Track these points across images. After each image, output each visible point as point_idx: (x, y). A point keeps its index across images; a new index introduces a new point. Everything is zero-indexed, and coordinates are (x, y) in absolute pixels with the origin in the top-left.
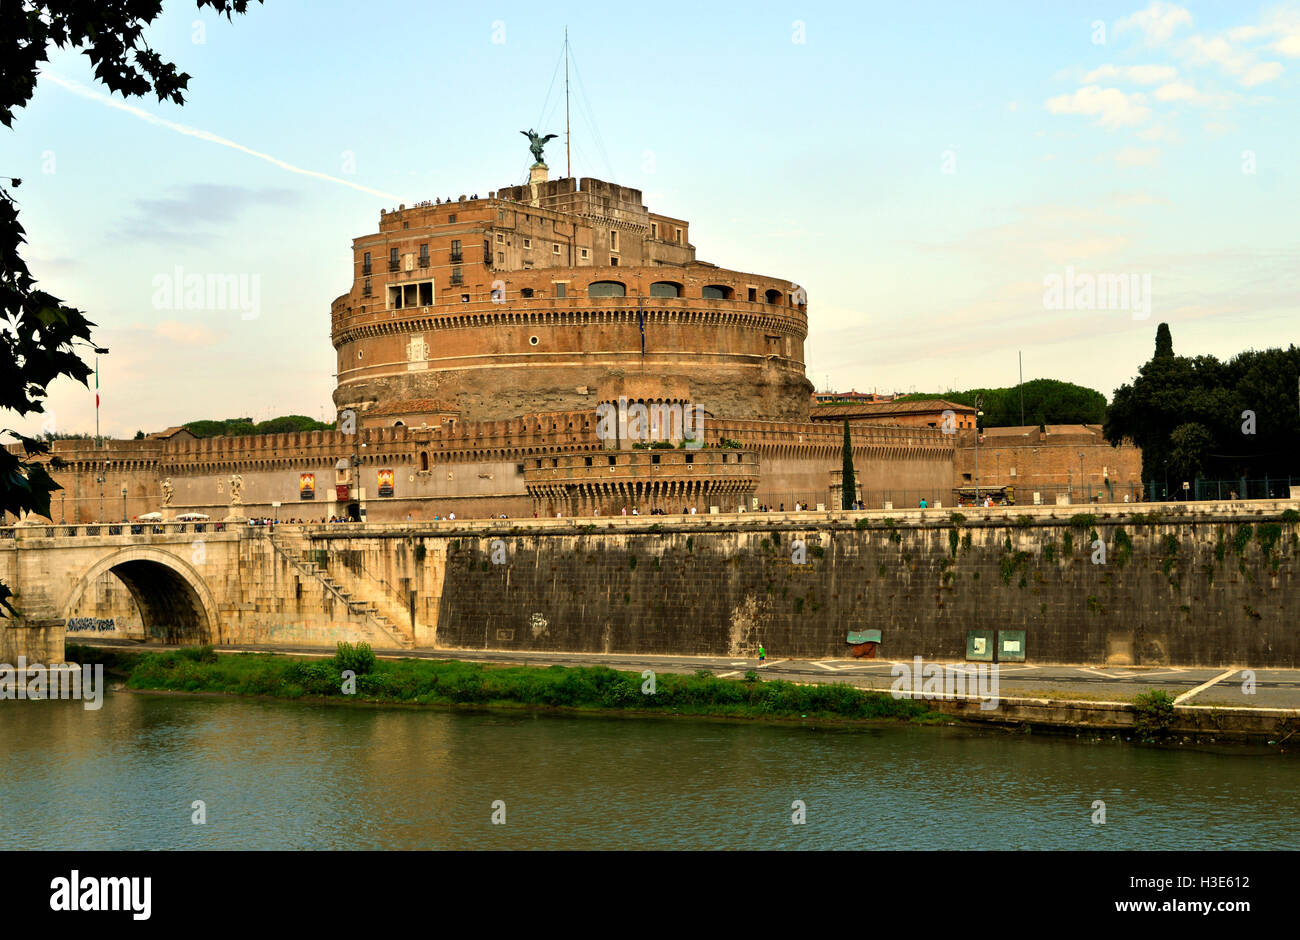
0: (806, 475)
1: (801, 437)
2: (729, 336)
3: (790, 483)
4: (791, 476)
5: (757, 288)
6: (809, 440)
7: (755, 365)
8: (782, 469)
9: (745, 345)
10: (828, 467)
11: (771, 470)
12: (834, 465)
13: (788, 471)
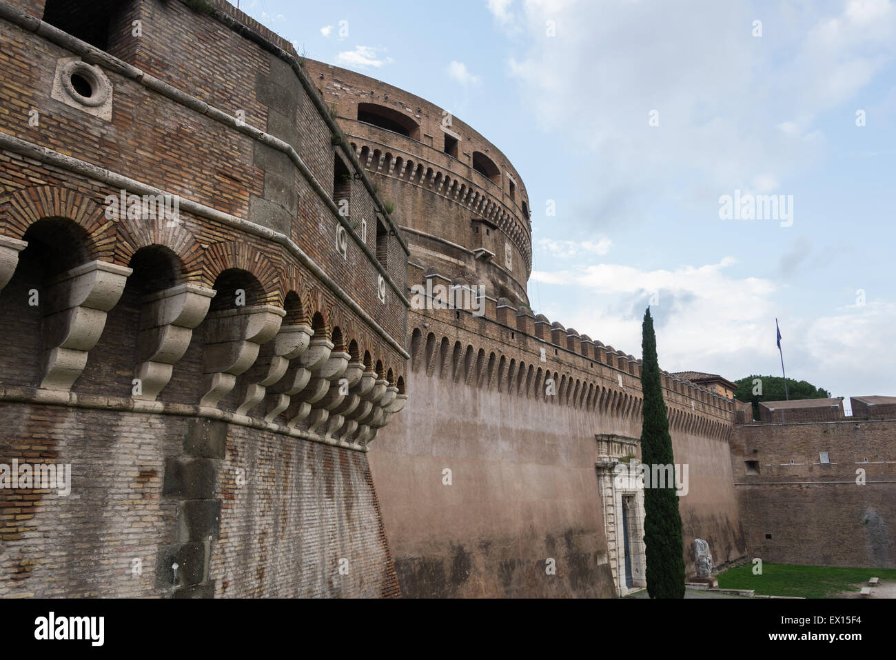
0: (554, 437)
1: (543, 351)
2: (409, 200)
3: (520, 451)
4: (524, 434)
5: (459, 138)
6: (559, 362)
7: (453, 260)
8: (503, 414)
9: (437, 223)
10: (592, 426)
11: (475, 414)
12: (601, 425)
13: (515, 424)
